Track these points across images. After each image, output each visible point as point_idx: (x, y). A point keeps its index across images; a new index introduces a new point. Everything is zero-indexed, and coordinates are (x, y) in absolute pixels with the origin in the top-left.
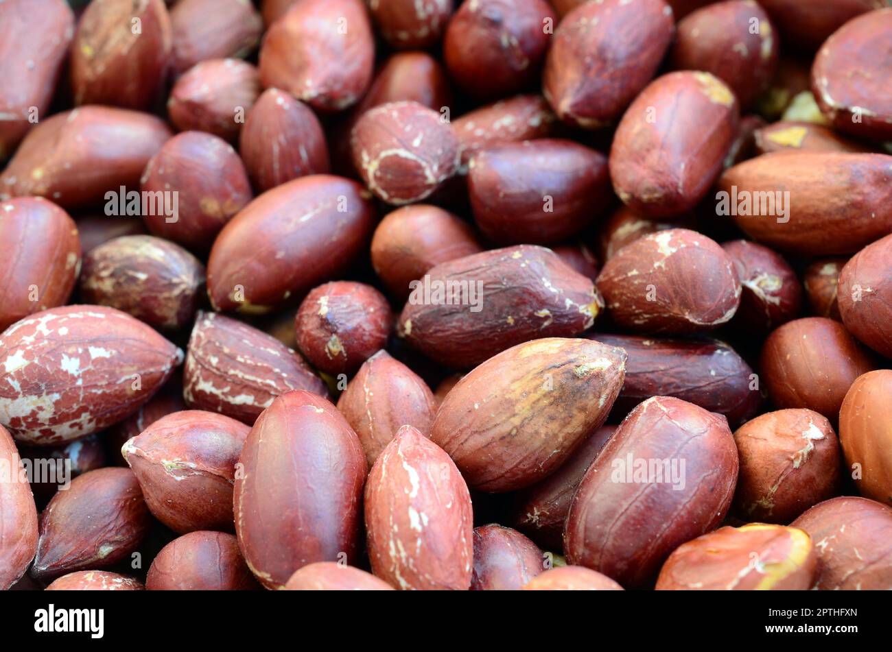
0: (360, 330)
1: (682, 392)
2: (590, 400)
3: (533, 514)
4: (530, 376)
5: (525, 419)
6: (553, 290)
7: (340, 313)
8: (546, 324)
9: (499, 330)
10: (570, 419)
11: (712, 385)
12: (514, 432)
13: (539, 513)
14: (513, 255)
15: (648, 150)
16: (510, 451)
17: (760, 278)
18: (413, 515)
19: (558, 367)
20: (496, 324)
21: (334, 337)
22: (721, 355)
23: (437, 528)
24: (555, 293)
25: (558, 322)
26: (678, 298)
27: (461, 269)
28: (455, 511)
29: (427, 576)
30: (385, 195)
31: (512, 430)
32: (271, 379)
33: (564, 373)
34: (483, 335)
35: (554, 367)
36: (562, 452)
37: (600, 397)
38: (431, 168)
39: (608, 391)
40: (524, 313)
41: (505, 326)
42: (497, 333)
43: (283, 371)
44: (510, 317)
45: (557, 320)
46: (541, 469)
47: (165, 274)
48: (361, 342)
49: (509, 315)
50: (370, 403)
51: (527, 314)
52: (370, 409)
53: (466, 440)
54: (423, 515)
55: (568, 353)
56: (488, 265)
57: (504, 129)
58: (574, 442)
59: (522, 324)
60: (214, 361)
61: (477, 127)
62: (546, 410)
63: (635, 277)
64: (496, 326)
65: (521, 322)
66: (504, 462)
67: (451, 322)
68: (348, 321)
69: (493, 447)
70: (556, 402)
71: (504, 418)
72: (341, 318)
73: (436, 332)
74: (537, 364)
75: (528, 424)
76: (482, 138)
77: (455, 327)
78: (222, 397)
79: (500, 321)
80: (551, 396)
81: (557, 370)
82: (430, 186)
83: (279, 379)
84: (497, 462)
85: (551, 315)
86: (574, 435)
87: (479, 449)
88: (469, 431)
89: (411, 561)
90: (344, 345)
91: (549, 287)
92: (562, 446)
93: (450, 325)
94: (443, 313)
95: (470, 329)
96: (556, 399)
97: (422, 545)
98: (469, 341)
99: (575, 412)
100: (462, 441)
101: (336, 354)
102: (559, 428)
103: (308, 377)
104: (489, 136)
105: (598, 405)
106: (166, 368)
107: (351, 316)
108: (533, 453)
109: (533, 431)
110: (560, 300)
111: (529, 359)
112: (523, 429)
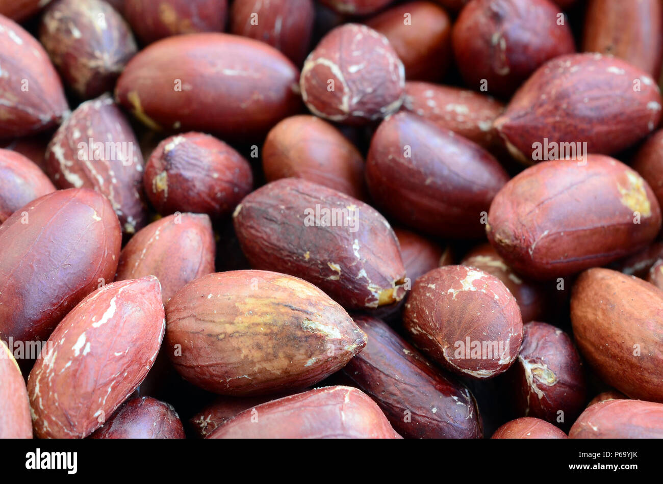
0: (190, 184)
1: (399, 408)
2: (300, 354)
3: (205, 419)
4: (267, 301)
5: (238, 332)
6: (357, 254)
7: (181, 158)
8: (332, 278)
9: (295, 258)
10: (273, 358)
11: (427, 419)
12: (222, 337)
13: (209, 422)
14: (350, 205)
15: (526, 200)
16: (209, 350)
17: (539, 365)
18: (82, 340)
19: (293, 310)
20: (295, 251)
21: (164, 174)
22: (454, 401)
23: (92, 363)
24: (357, 258)
25: (342, 283)
26: (448, 329)
27: (306, 190)
28: (121, 362)
29: (56, 395)
30: (305, 97)
31: (221, 334)
32: (103, 177)
33: (293, 317)
34: (281, 254)
35: (290, 307)
36: (252, 381)
37: (310, 357)
38: (351, 98)
39: (321, 357)
40: (320, 256)
41: (301, 258)
42: (291, 259)
43: (116, 177)
44: (308, 253)
45: (342, 280)
46: (226, 383)
47: (94, 44)
48: (186, 194)
49: (308, 250)
50: (151, 244)
51: (322, 259)
52: (148, 249)
53: (184, 318)
54: (88, 345)
55: (311, 304)
56: (324, 200)
57: (454, 114)
58: (268, 381)
59: (314, 264)
60: (77, 134)
61: (433, 98)
62: (259, 337)
63: (430, 290)
64: (294, 253)
65: (314, 262)
66: (200, 356)
67: (266, 227)
68: (184, 169)
69: (199, 338)
70: (270, 335)
71: (222, 320)
72: (180, 163)
73: (252, 227)
74: (280, 296)
75: (237, 337)
76: (431, 109)
77: (265, 232)
78: (62, 167)
79: (300, 251)
80: (270, 329)
81: (290, 311)
82: (342, 112)
83: (108, 180)
84: (195, 352)
85: (340, 274)
86: (271, 374)
87: (187, 332)
88: (190, 312)
89: (53, 374)
90: (169, 186)
91: (356, 249)
92: (253, 374)
93: (264, 229)
94: (265, 216)
95: (275, 242)
96: (271, 333)
97: (69, 368)
98: (270, 251)
99: (281, 355)
100: (181, 317)
101: (160, 190)
102: (259, 359)
103: (133, 195)
104: (437, 111)
105: (306, 363)
106: (46, 118)
107: (190, 167)
108: (226, 365)
109: (237, 346)
110: (356, 266)
111: (278, 288)
112: (230, 339)
